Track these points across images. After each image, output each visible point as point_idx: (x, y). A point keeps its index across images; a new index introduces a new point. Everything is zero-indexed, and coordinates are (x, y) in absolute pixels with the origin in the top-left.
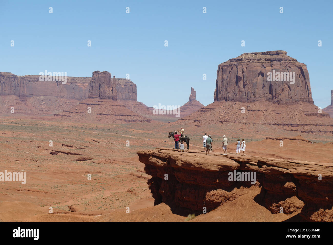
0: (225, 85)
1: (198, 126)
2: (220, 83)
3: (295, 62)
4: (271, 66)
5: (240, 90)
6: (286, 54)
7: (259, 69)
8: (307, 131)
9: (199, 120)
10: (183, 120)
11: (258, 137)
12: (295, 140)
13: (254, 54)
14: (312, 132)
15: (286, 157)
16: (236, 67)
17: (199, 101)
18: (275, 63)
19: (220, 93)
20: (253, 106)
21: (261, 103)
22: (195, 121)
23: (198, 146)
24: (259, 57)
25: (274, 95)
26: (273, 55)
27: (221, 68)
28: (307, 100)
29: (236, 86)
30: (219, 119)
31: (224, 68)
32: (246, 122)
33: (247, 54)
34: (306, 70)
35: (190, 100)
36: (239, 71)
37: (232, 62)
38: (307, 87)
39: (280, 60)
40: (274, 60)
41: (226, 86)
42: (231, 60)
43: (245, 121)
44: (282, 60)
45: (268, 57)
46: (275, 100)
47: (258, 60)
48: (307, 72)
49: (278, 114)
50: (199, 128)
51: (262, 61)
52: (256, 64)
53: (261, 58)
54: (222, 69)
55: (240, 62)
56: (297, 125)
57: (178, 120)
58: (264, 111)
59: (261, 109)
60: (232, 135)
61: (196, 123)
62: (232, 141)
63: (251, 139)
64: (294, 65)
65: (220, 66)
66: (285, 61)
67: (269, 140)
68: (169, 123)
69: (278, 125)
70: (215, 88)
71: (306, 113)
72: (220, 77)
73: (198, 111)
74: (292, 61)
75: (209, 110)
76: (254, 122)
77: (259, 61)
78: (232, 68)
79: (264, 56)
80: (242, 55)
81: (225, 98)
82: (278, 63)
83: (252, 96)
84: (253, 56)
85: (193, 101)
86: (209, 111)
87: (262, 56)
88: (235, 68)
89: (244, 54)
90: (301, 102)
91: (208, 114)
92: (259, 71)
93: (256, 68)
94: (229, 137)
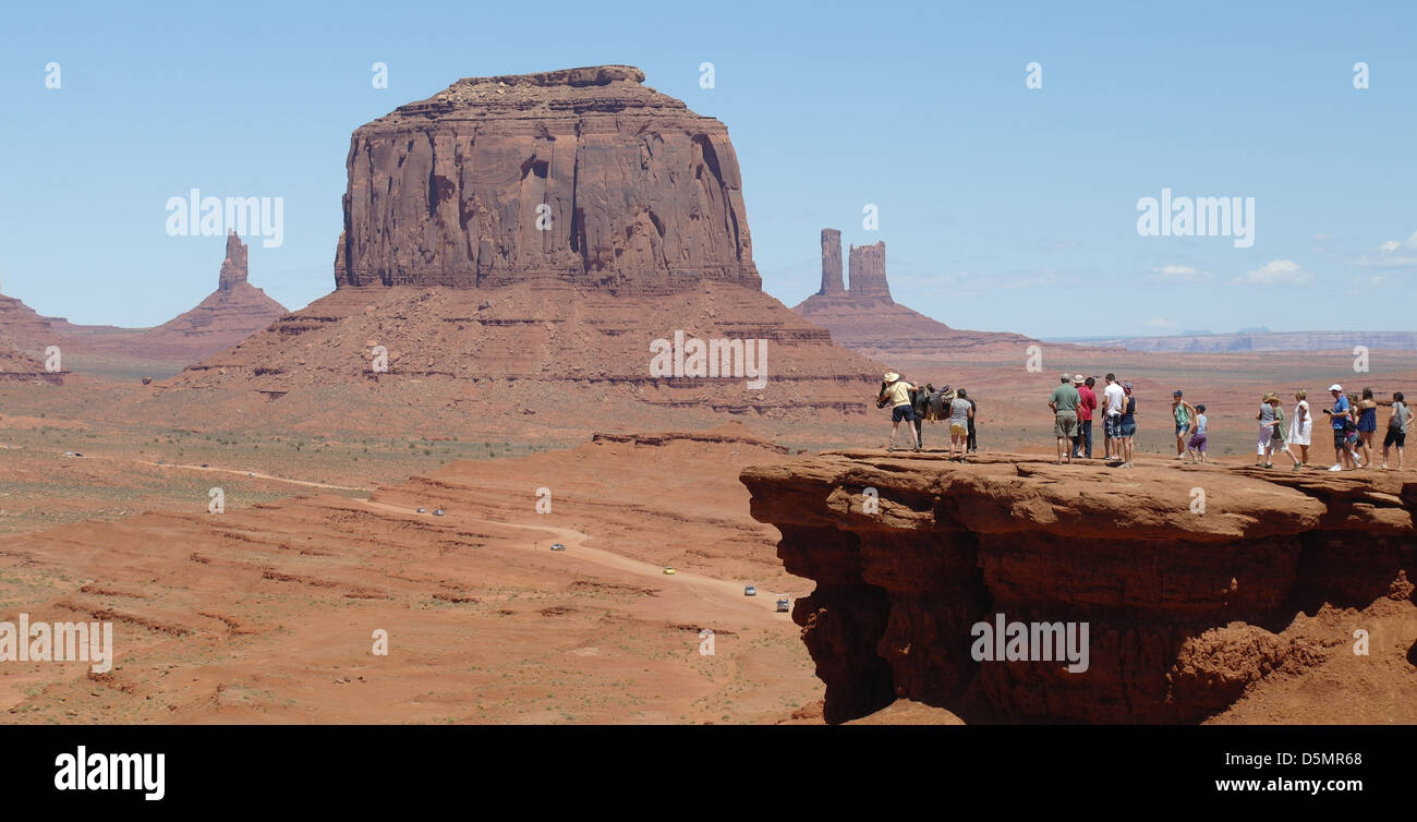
0: (380, 215)
1: (273, 395)
2: (359, 209)
3: (677, 112)
4: (578, 130)
5: (445, 237)
6: (640, 79)
7: (526, 144)
8: (739, 403)
9: (273, 366)
10: (206, 368)
11: (532, 435)
12: (718, 441)
13: (502, 84)
14: (758, 409)
15: (695, 514)
16: (427, 139)
17: (261, 290)
18: (593, 118)
19: (362, 250)
20: (505, 303)
21: (536, 288)
22: (259, 373)
23: (291, 478)
24: (524, 93)
25: (592, 254)
26: (584, 84)
27: (362, 142)
28: (735, 271)
29: (427, 220)
30: (359, 362)
31: (377, 144)
32: (478, 371)
33: (474, 82)
34: (727, 145)
35: (225, 285)
36: (439, 155)
37: (412, 119)
38: (730, 220)
39: (614, 107)
40: (590, 108)
41: (385, 221)
42: (404, 111)
43: (472, 368)
44: (622, 107)
45: (564, 93)
46: (595, 275)
47: (522, 107)
48: (731, 157)
49: (611, 333)
50: (277, 400)
51: (538, 111)
52: (514, 123)
53: (534, 99)
54: (367, 148)
55: (446, 116)
56: (695, 382)
57: (185, 369)
58: (551, 326)
59: (538, 316)
60: (422, 429)
61: (264, 382)
62: (427, 453)
63: (506, 444)
64: (673, 124)
65: (358, 134)
66: (636, 111)
67: (607, 444)
68: (147, 382)
69: (613, 381)
70: (340, 229)
71: (729, 328)
72: (362, 182)
73: (271, 330)
74: (665, 111)
75: (318, 323)
76: (512, 371)
77: (525, 113)
78: (411, 144)
79: (544, 90)
80: (452, 89)
81: (381, 272)
82: (608, 117)
83: (500, 261)
84: (501, 91)
85: (236, 292)
86: (315, 328)
87: (537, 89)
88: (421, 142)
89: (462, 82)
90: (709, 284)
91: (312, 342)
92: (526, 155)
93: (512, 140)
94: (411, 439)
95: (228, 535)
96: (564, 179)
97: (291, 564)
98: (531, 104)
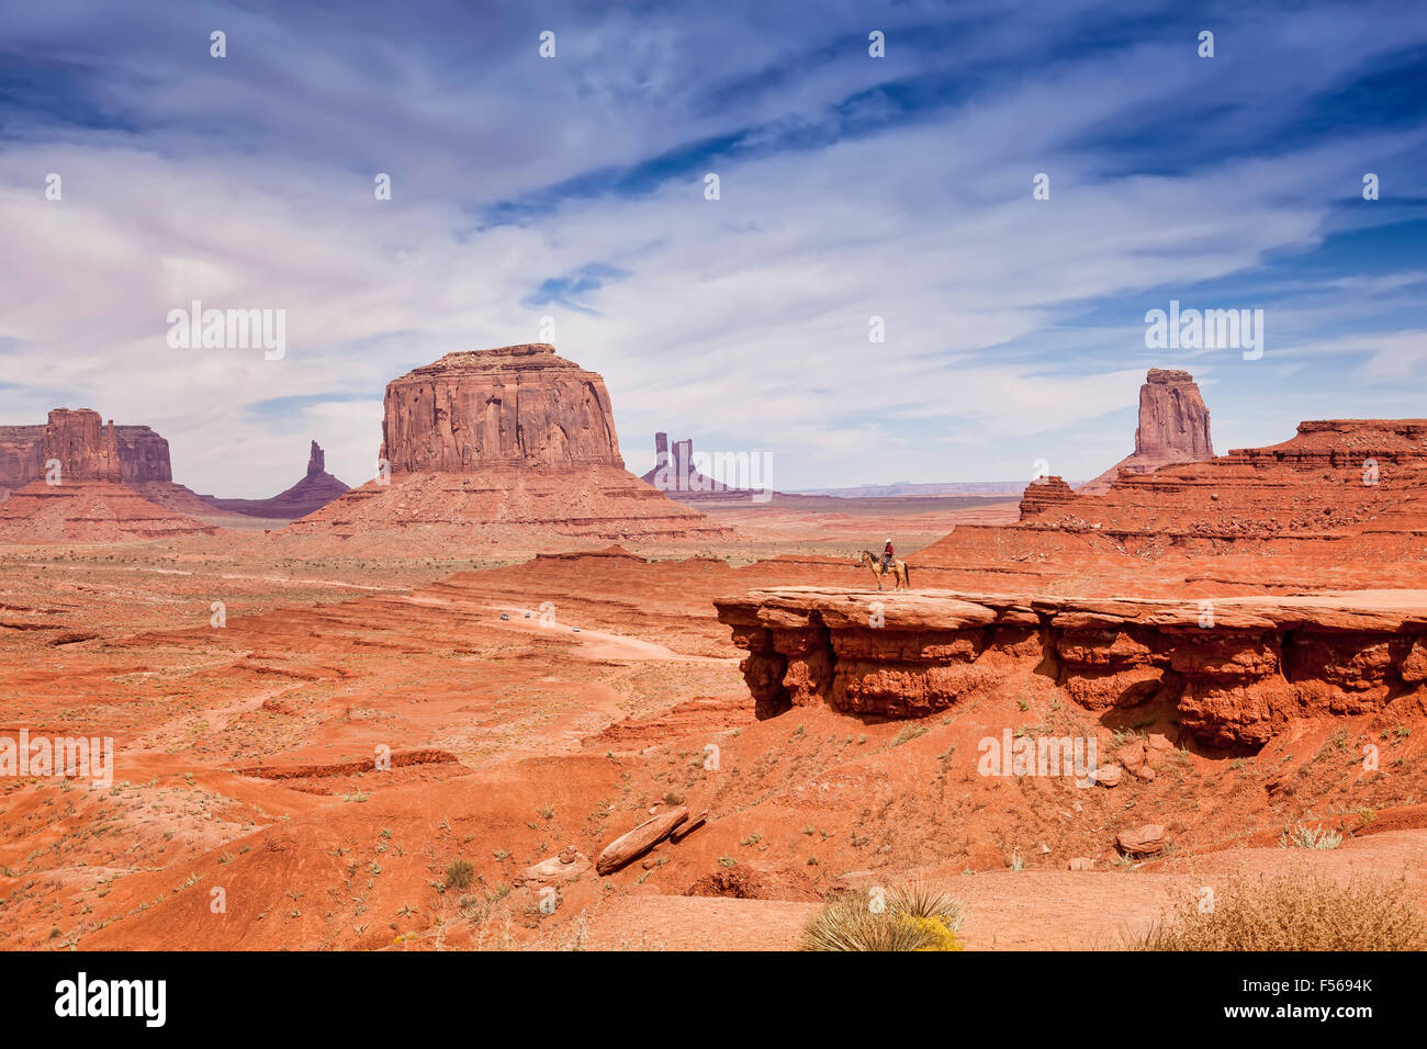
0: (405, 432)
1: (345, 537)
2: (392, 429)
3: (574, 370)
4: (518, 381)
5: (443, 443)
6: (553, 351)
7: (489, 389)
8: (614, 533)
9: (344, 520)
10: (304, 523)
11: (498, 555)
12: (607, 556)
13: (473, 355)
14: (625, 536)
15: (598, 599)
16: (430, 388)
17: (333, 476)
18: (526, 374)
19: (395, 451)
20: (479, 480)
21: (496, 472)
22: (335, 524)
23: (360, 585)
24: (486, 360)
25: (528, 451)
26: (520, 354)
27: (393, 391)
28: (610, 459)
29: (432, 433)
30: (394, 516)
31: (401, 391)
32: (464, 519)
33: (457, 355)
34: (603, 387)
35: (310, 471)
36: (438, 397)
37: (421, 376)
38: (606, 429)
39: (538, 367)
40: (524, 368)
41: (408, 435)
42: (417, 372)
43: (461, 518)
44: (543, 367)
45: (509, 360)
46: (532, 462)
47: (485, 368)
48: (605, 394)
49: (540, 496)
50: (347, 540)
51: (494, 370)
52: (480, 378)
53: (492, 364)
54: (396, 393)
55: (441, 374)
56: (588, 521)
57: (291, 524)
58: (505, 492)
59: (498, 487)
60: (433, 554)
61: (338, 529)
62: (438, 567)
64: (572, 376)
65: (390, 385)
66: (551, 369)
67: (544, 561)
68: (267, 532)
69: (542, 522)
70: (381, 440)
71: (606, 491)
72: (393, 414)
74: (567, 369)
75: (370, 495)
76: (484, 519)
77: (489, 372)
78: (421, 391)
79: (498, 358)
80: (444, 359)
81: (407, 465)
82: (534, 374)
83: (475, 456)
84: (473, 360)
85: (317, 480)
86: (368, 498)
87: (493, 358)
88: (428, 390)
89: (450, 355)
90: (595, 467)
91: (367, 506)
92: (489, 396)
93: (479, 387)
94: (428, 560)
95: (329, 620)
96: (511, 409)
97: (368, 636)
98: (492, 366)
